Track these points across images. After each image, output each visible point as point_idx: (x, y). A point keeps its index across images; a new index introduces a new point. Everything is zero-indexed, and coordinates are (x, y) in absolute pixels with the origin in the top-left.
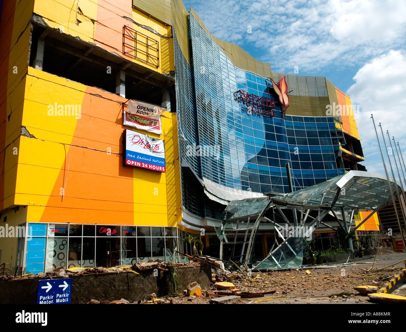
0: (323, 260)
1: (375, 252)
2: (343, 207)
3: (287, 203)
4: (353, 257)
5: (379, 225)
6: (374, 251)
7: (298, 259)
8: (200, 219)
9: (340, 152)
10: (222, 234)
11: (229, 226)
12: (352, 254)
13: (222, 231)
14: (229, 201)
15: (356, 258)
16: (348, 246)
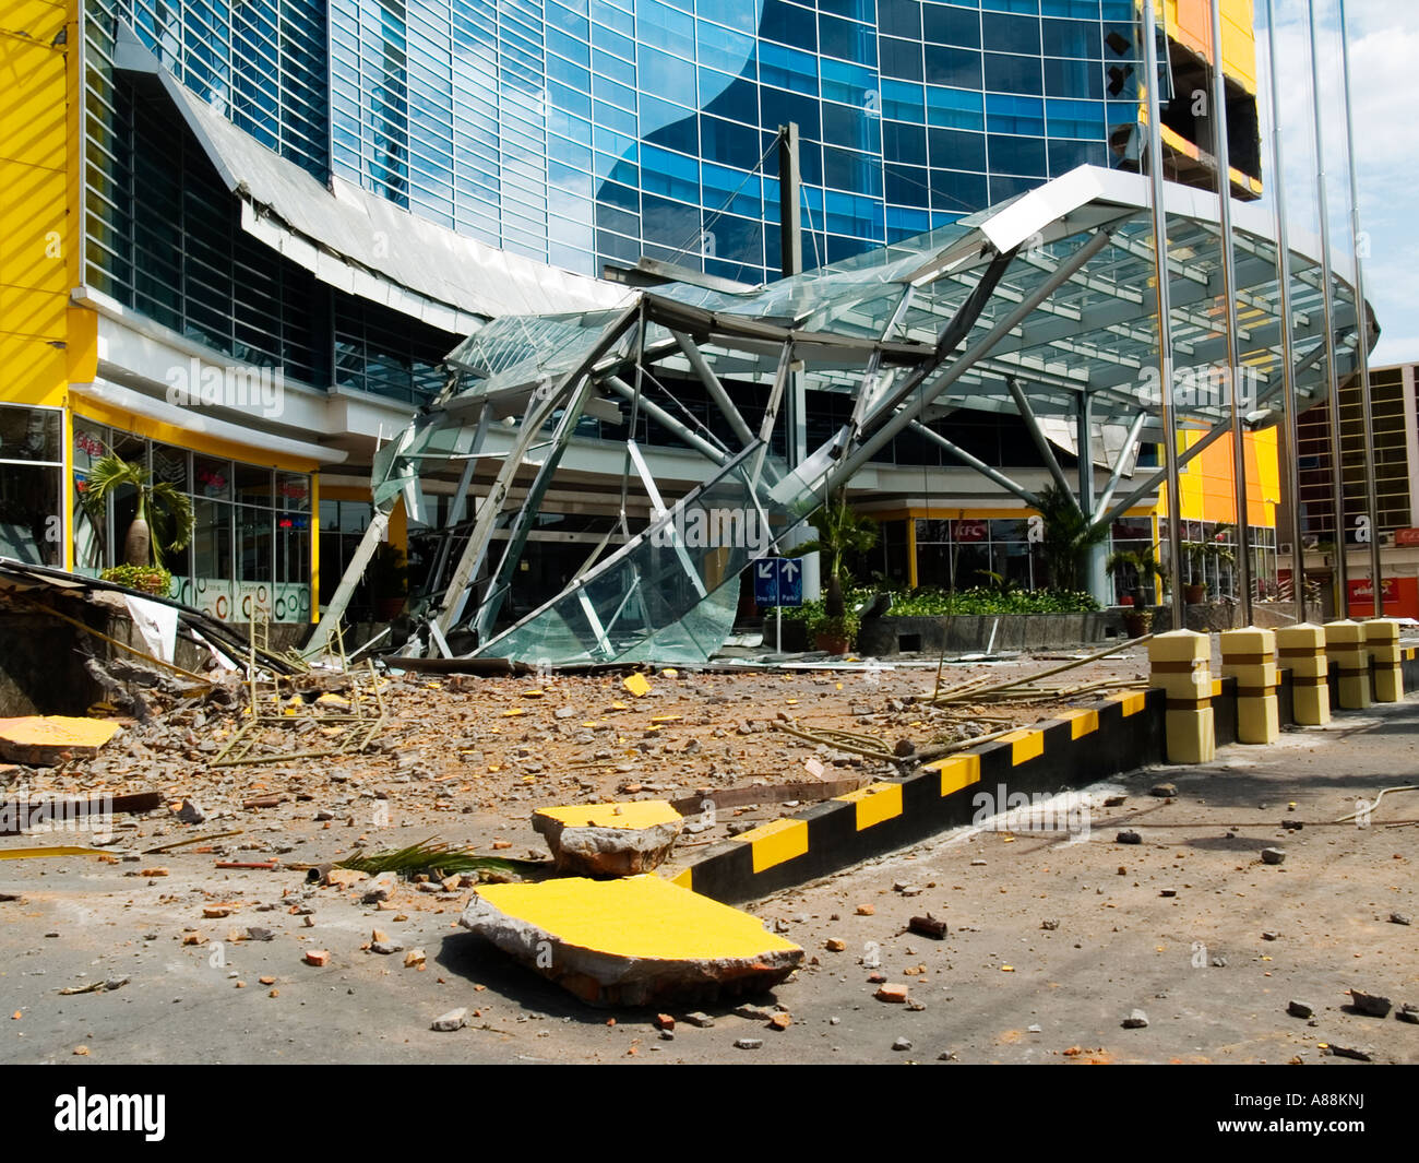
0: (901, 638)
1: (1226, 620)
2: (1089, 393)
3: (714, 321)
4: (1095, 631)
5: (1278, 502)
6: (1222, 615)
7: (706, 619)
8: (301, 395)
9: (1138, 136)
10: (395, 475)
11: (442, 439)
12: (1091, 617)
13: (402, 462)
14: (487, 319)
15: (1113, 639)
16: (1083, 581)
